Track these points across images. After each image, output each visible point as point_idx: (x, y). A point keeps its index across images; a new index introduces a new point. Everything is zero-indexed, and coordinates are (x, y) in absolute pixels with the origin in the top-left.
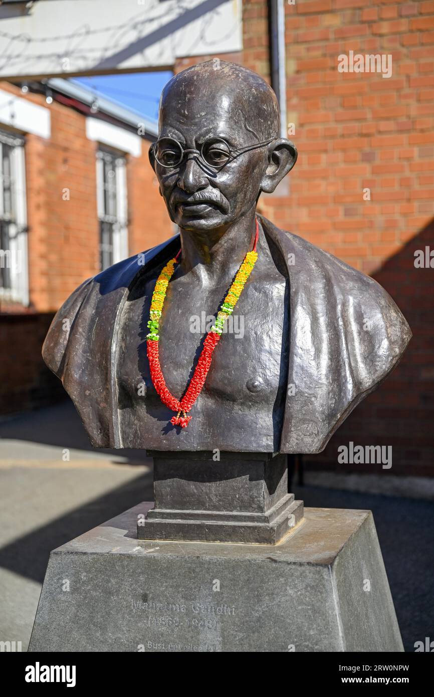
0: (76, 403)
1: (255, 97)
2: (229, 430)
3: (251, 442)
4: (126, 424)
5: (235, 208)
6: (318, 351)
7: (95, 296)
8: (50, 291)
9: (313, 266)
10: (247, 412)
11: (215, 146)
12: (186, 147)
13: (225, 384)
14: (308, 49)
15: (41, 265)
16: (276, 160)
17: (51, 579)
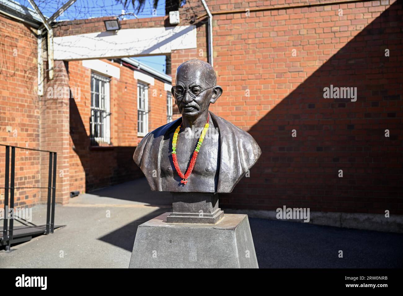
0: (146, 176)
1: (209, 72)
2: (199, 185)
3: (207, 189)
4: (163, 183)
5: (202, 108)
6: (230, 158)
7: (152, 139)
8: (118, 138)
9: (228, 129)
10: (205, 179)
11: (195, 88)
12: (186, 88)
13: (198, 169)
14: (221, 48)
15: (116, 128)
16: (216, 93)
17: (138, 235)
